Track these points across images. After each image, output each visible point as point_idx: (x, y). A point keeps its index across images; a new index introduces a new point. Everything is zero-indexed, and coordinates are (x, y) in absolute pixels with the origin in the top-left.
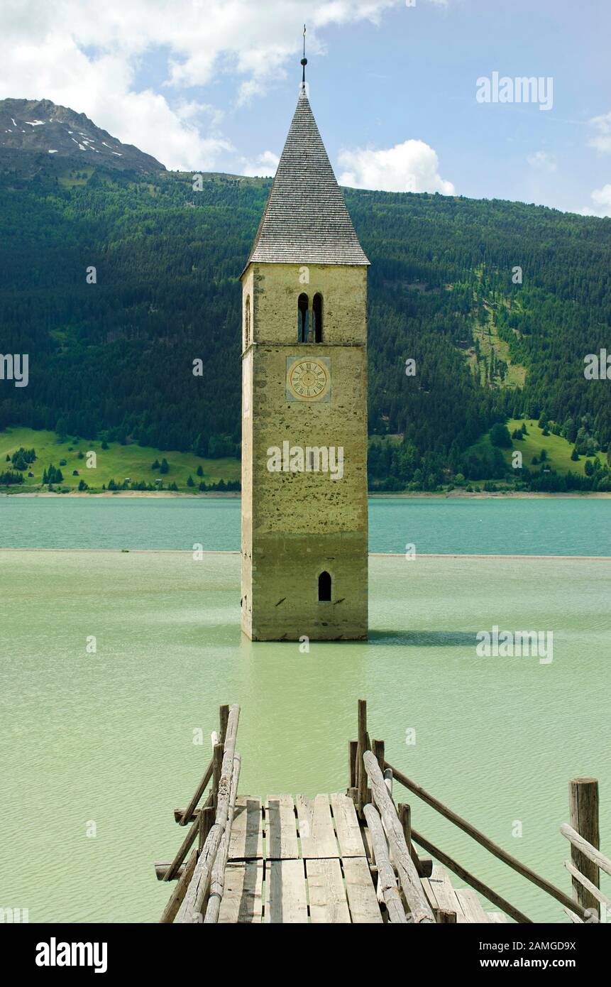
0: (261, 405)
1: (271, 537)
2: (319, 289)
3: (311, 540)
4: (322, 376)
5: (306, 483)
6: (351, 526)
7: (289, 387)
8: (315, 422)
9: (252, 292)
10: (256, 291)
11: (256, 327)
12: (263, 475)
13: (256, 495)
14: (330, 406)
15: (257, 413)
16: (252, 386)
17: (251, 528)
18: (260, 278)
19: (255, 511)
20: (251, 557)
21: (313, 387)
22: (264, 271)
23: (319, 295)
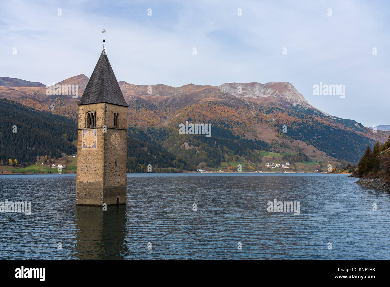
0: (106, 146)
1: (107, 187)
2: (119, 113)
3: (116, 188)
4: (118, 138)
5: (115, 171)
6: (123, 184)
7: (112, 141)
8: (117, 152)
9: (103, 111)
10: (105, 111)
11: (105, 122)
12: (106, 168)
13: (105, 175)
14: (120, 147)
15: (105, 149)
16: (103, 140)
17: (102, 185)
18: (106, 107)
19: (104, 179)
20: (102, 194)
21: (117, 142)
22: (107, 105)
23: (118, 114)
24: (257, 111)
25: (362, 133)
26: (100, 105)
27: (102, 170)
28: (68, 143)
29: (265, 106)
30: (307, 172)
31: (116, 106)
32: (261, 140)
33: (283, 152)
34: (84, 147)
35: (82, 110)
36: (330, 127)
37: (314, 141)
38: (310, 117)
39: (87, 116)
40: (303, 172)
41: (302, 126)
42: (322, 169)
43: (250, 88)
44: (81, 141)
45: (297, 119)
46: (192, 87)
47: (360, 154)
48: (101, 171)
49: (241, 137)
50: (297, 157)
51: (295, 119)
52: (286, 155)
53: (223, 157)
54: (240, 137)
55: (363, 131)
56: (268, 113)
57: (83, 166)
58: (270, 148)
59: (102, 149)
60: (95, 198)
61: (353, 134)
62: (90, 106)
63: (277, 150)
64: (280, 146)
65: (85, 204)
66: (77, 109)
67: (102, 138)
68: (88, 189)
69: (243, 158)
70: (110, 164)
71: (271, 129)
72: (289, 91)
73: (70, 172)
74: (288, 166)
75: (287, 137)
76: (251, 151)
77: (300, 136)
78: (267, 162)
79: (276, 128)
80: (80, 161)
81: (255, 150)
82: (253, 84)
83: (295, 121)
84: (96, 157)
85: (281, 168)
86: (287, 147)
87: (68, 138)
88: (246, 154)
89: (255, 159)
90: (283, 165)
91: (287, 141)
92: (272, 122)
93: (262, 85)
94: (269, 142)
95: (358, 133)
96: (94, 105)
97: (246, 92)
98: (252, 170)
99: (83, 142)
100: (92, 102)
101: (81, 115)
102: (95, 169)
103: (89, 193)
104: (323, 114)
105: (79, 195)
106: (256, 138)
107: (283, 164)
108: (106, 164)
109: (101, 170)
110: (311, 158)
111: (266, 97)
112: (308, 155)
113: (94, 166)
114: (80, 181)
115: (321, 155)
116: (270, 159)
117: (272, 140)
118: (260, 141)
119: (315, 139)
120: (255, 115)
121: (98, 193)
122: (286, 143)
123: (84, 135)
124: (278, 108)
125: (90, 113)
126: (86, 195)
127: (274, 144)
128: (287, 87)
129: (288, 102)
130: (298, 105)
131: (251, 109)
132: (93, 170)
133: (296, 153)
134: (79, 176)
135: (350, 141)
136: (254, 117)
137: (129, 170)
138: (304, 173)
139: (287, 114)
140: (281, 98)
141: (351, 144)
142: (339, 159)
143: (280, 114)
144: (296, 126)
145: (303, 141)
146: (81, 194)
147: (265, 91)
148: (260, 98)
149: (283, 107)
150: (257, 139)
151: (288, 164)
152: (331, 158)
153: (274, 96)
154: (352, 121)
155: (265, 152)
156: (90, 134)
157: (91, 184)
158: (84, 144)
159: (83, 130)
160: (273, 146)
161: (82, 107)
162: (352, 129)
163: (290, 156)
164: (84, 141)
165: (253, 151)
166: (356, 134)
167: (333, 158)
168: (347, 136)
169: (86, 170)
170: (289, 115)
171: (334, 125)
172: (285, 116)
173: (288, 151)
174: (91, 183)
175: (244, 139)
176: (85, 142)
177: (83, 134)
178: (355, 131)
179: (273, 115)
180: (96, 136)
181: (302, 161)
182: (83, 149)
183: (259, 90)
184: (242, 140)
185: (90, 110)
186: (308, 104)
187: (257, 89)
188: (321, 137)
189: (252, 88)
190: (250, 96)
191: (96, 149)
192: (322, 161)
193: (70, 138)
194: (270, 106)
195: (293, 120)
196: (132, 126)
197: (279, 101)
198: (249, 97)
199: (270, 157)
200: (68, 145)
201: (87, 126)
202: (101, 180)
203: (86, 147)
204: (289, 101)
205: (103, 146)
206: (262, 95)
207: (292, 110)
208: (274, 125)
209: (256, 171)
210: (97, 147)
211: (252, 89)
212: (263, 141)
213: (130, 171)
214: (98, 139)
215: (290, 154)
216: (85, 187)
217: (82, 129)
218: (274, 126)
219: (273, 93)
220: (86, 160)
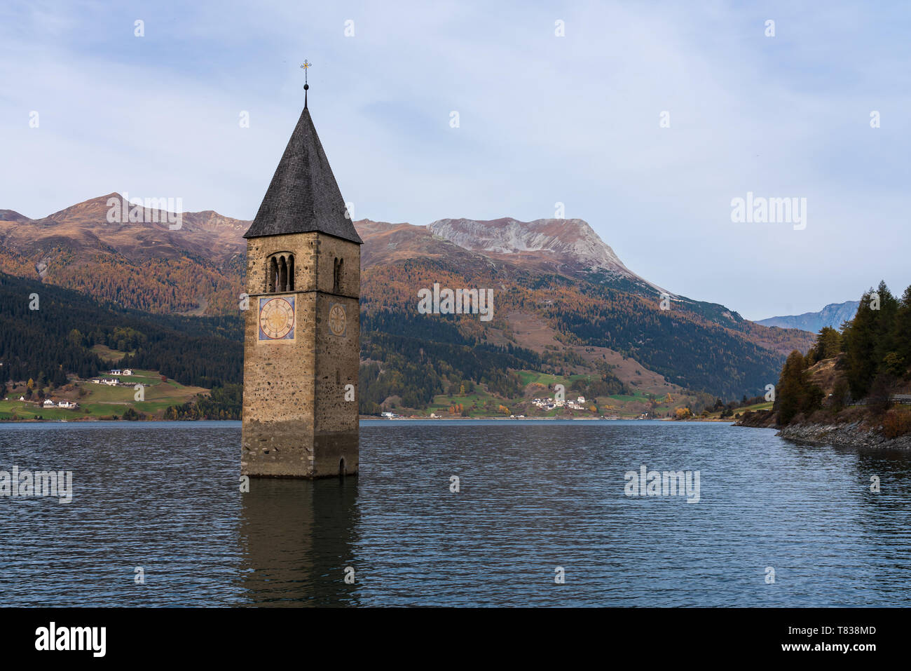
0: (318, 336)
1: (321, 434)
2: (344, 257)
3: (338, 436)
4: (343, 318)
5: (335, 395)
6: (353, 426)
7: (330, 324)
8: (339, 351)
9: (312, 252)
10: (318, 252)
11: (317, 278)
12: (319, 388)
13: (316, 403)
14: (345, 340)
15: (317, 342)
16: (312, 321)
17: (311, 427)
18: (319, 243)
19: (315, 415)
20: (312, 450)
21: (339, 326)
22: (321, 238)
23: (342, 260)
24: (513, 283)
25: (739, 332)
26: (302, 239)
27: (311, 391)
28: (84, 350)
29: (531, 271)
30: (624, 418)
31: (338, 242)
32: (523, 347)
33: (572, 374)
34: (262, 337)
35: (257, 249)
36: (672, 319)
37: (638, 349)
38: (628, 298)
39: (269, 264)
40: (615, 418)
41: (610, 316)
42: (657, 411)
43: (497, 230)
44: (255, 324)
45: (601, 302)
46: (368, 226)
47: (736, 378)
48: (306, 396)
49: (477, 339)
50: (601, 384)
51: (595, 300)
52: (577, 381)
53: (440, 385)
54: (475, 339)
55: (741, 329)
56: (537, 286)
57: (259, 384)
58: (543, 365)
59: (309, 343)
60: (291, 460)
61: (722, 336)
62: (277, 241)
63: (557, 369)
64: (563, 360)
65: (265, 473)
66: (101, 273)
67: (309, 315)
68: (272, 439)
69: (482, 386)
70: (327, 378)
71: (544, 322)
72: (583, 238)
73: (87, 419)
74: (581, 405)
75: (579, 340)
76: (500, 371)
77: (607, 337)
78: (537, 395)
79: (556, 320)
80: (253, 372)
81: (509, 369)
82: (504, 223)
83: (597, 305)
84: (295, 361)
85: (566, 408)
86: (579, 362)
87: (83, 339)
88: (489, 378)
89: (511, 390)
90: (572, 403)
91: (578, 350)
92: (545, 307)
93: (523, 225)
94: (540, 352)
95: (732, 332)
96: (289, 237)
97: (488, 239)
98: (503, 414)
99: (260, 327)
100: (283, 232)
101: (255, 261)
102: (292, 390)
103: (276, 449)
104: (657, 291)
105: (251, 453)
106: (511, 342)
107: (571, 400)
108: (319, 378)
109: (309, 393)
110: (631, 387)
111: (531, 252)
112: (624, 380)
113: (290, 384)
114: (252, 420)
115: (652, 381)
116: (543, 389)
117: (547, 347)
118: (520, 348)
119: (639, 346)
120: (509, 291)
121: (301, 447)
122: (576, 355)
123: (261, 309)
124: (559, 277)
125: (278, 256)
126: (267, 452)
127: (550, 356)
128: (578, 230)
129: (580, 264)
130: (603, 270)
131: (499, 277)
132: (287, 392)
133: (599, 377)
134: (250, 408)
135: (715, 350)
136: (507, 295)
137: (227, 412)
138: (618, 420)
139: (578, 289)
140: (566, 255)
141: (716, 357)
142: (692, 389)
143: (563, 290)
144: (598, 317)
145: (613, 349)
146: (255, 451)
147: (530, 238)
148: (519, 253)
149: (570, 275)
150: (514, 345)
151: (583, 401)
152: (674, 388)
153: (549, 249)
154: (717, 307)
155: (531, 373)
156: (277, 307)
157: (279, 426)
158: (261, 331)
159: (259, 298)
160: (549, 360)
161: (258, 243)
162: (717, 325)
163: (585, 383)
164: (263, 323)
165: (504, 372)
166: (726, 334)
167: (679, 389)
168: (707, 338)
169: (268, 392)
170: (584, 292)
171: (680, 316)
172: (574, 295)
173: (581, 372)
174: (280, 423)
175: (485, 343)
176: (265, 327)
177: (258, 308)
178: (725, 329)
179: (549, 291)
180: (293, 310)
181: (612, 394)
182: (260, 343)
183: (518, 235)
184: (479, 347)
185: (279, 249)
186: (624, 268)
187: (511, 233)
188: (653, 342)
189: (503, 230)
190: (498, 248)
191: (294, 341)
192: (656, 394)
193: (87, 340)
194: (541, 271)
195: (592, 302)
196: (230, 314)
197: (562, 261)
198: (495, 251)
199: (543, 385)
200: (84, 355)
201: (268, 287)
202: (307, 415)
203: (269, 338)
204: (582, 260)
205: (314, 334)
206: (523, 248)
207: (590, 282)
208: (550, 313)
209: (512, 416)
210: (297, 338)
211: (502, 233)
212: (528, 348)
213: (230, 416)
214: (299, 319)
215: (585, 378)
216: (265, 433)
217: (257, 296)
218: (552, 315)
219: (548, 243)
220: (268, 368)
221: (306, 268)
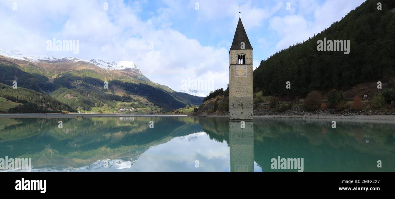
9: (251, 54)
17: (253, 99)
19: (253, 95)
20: (253, 104)
26: (248, 51)
34: (236, 75)
35: (234, 53)
44: (234, 72)
57: (236, 87)
60: (246, 107)
62: (240, 51)
67: (250, 70)
68: (240, 101)
84: (247, 82)
96: (244, 50)
102: (246, 89)
103: (242, 104)
109: (251, 90)
114: (234, 97)
121: (250, 104)
123: (236, 68)
125: (240, 55)
126: (239, 104)
132: (244, 89)
134: (233, 93)
146: (235, 104)
156: (241, 68)
157: (242, 98)
159: (235, 65)
161: (234, 51)
169: (239, 89)
176: (237, 73)
180: (246, 69)
182: (236, 77)
185: (241, 53)
191: (246, 77)
201: (237, 62)
203: (238, 76)
214: (247, 71)
216: (238, 100)
220: (238, 83)
221: (250, 58)
